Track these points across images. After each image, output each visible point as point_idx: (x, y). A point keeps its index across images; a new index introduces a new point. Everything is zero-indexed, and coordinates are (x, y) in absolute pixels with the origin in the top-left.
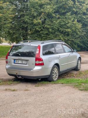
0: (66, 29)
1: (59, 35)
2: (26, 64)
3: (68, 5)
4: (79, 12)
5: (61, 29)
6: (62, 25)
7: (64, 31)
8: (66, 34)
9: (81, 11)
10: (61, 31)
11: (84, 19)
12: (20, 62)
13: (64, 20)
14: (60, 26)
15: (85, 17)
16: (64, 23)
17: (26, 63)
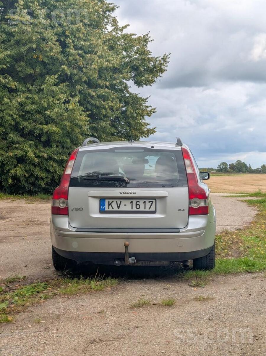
0: (41, 124)
1: (18, 143)
2: (154, 212)
3: (48, 54)
4: (76, 78)
5: (24, 124)
6: (28, 112)
7: (37, 132)
8: (44, 139)
9: (84, 74)
10: (27, 130)
11: (92, 97)
12: (126, 206)
13: (36, 97)
14: (22, 116)
15: (93, 94)
16: (34, 107)
17: (153, 209)
